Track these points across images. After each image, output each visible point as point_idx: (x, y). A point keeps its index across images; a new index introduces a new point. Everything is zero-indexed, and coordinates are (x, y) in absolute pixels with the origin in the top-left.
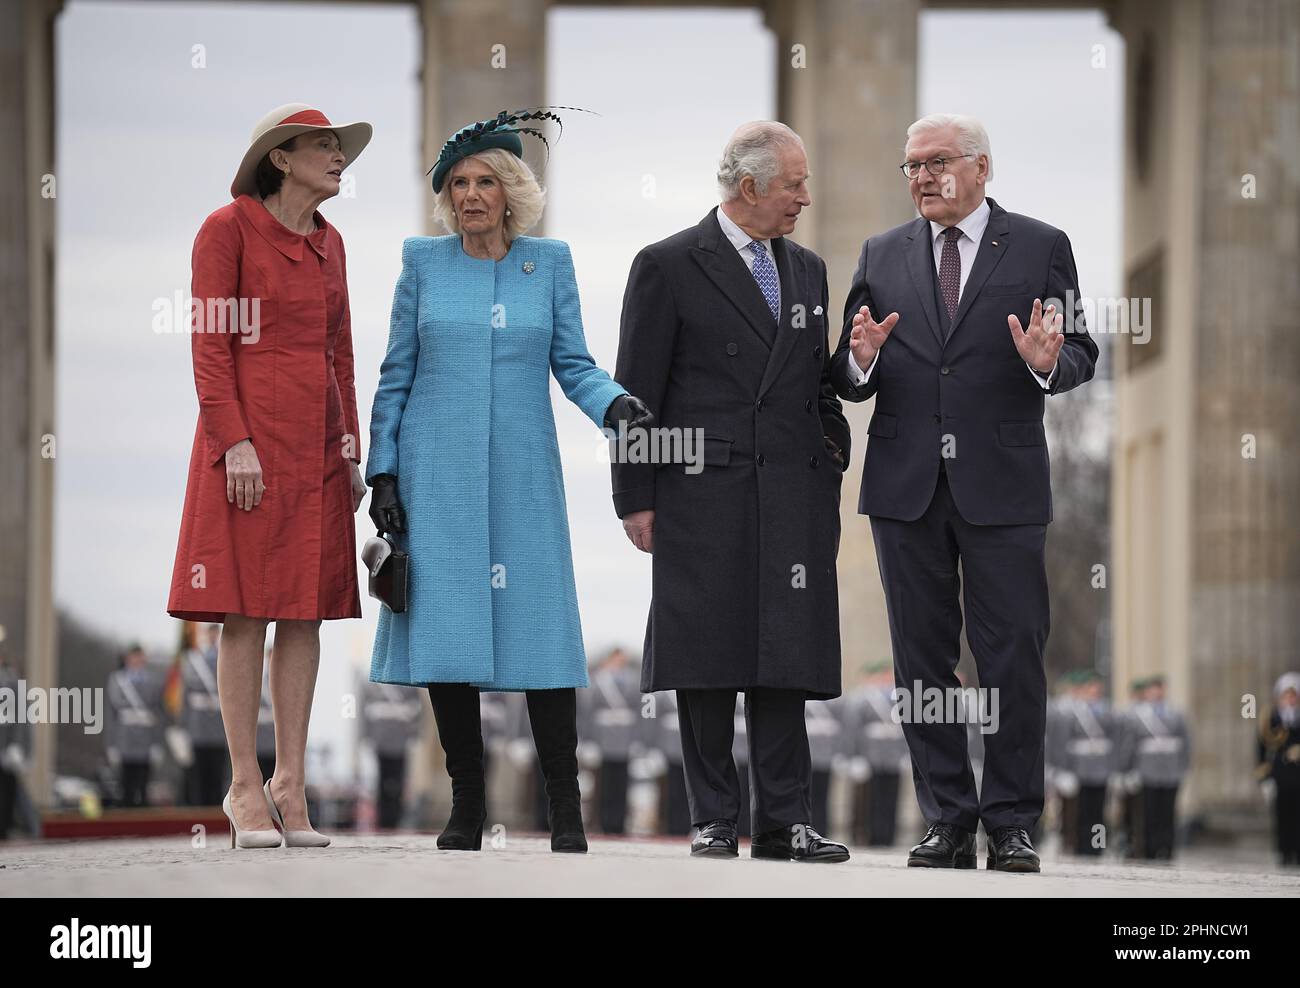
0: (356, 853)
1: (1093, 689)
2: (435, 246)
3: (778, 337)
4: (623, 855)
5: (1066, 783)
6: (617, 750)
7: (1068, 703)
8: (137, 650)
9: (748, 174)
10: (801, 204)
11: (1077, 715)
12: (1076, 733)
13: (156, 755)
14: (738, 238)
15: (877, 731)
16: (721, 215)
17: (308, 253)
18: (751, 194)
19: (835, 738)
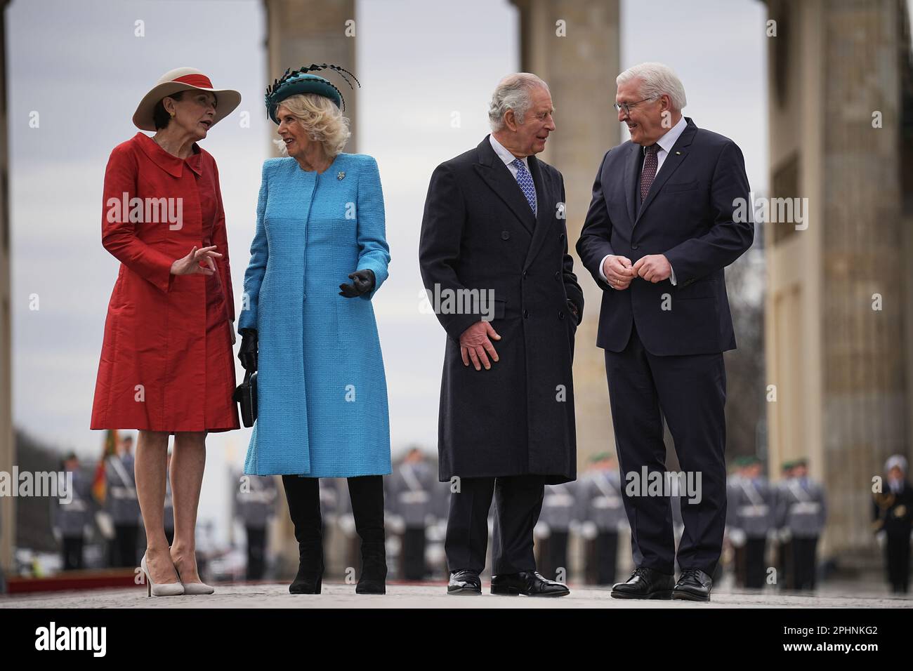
0: (232, 598)
1: (754, 470)
2: (281, 164)
3: (537, 228)
4: (423, 595)
5: (736, 536)
6: (415, 520)
7: (739, 480)
8: (72, 457)
9: (509, 108)
10: (548, 130)
11: (743, 487)
12: (744, 501)
13: (88, 532)
14: (506, 157)
15: (602, 503)
16: (493, 140)
17: (187, 171)
18: (512, 123)
19: (571, 508)
